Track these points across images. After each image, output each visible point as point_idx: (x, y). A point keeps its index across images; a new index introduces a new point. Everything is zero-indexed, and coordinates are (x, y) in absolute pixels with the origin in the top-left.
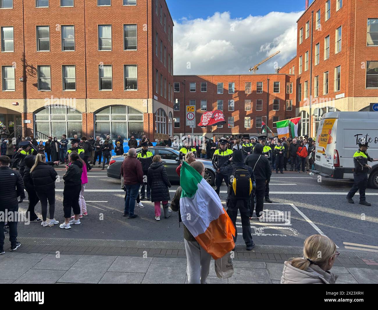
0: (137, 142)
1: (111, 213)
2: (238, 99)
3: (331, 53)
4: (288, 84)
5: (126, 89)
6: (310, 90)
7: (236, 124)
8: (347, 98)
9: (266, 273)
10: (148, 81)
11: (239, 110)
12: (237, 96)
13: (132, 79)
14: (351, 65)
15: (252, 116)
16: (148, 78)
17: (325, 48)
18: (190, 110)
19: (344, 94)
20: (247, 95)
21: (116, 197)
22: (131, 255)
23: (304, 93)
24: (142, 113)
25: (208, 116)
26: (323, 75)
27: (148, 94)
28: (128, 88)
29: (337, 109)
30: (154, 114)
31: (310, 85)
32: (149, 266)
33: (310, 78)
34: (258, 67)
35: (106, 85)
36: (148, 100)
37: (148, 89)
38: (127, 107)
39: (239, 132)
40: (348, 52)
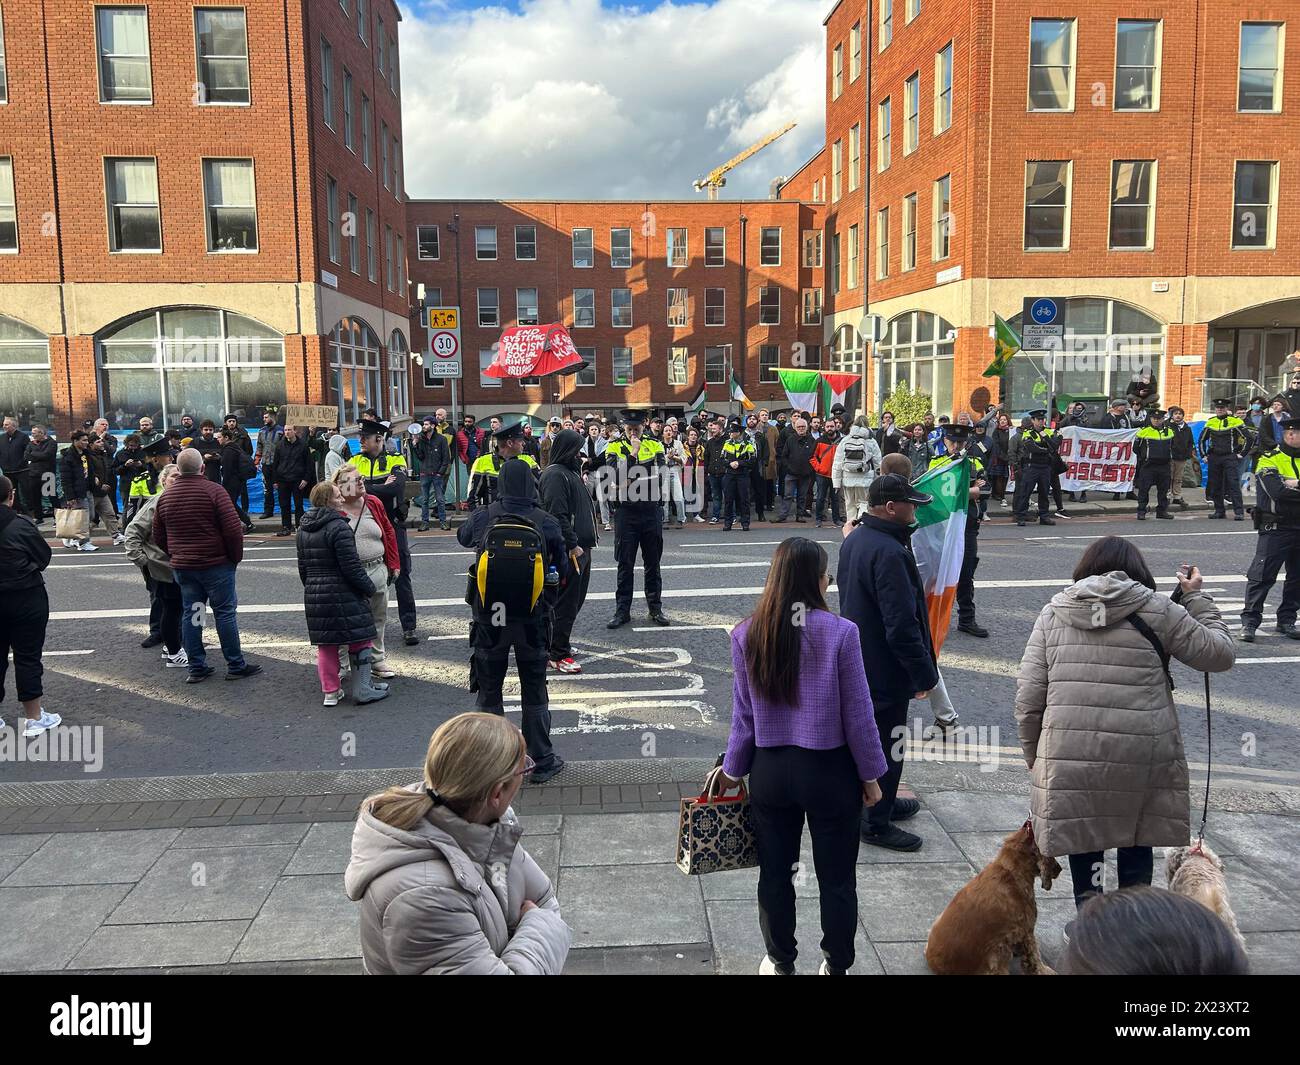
0: (247, 440)
1: (94, 692)
2: (646, 288)
3: (922, 131)
4: (807, 235)
5: (216, 247)
6: (864, 253)
7: (639, 372)
8: (968, 282)
9: (552, 849)
10: (296, 220)
11: (650, 326)
12: (642, 275)
13: (233, 212)
14: (979, 173)
15: (692, 344)
16: (296, 209)
17: (907, 116)
18: (440, 322)
19: (959, 268)
20: (675, 275)
21: (130, 633)
22: (105, 827)
23: (847, 266)
24: (277, 334)
25: (527, 343)
26: (900, 205)
27: (299, 267)
28: (225, 244)
29: (941, 318)
30: (324, 340)
31: (863, 237)
32: (158, 858)
33: (864, 214)
34: (723, 177)
35: (135, 232)
36: (297, 289)
37: (298, 249)
38: (221, 312)
39: (652, 401)
40: (971, 131)
